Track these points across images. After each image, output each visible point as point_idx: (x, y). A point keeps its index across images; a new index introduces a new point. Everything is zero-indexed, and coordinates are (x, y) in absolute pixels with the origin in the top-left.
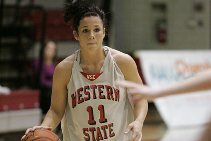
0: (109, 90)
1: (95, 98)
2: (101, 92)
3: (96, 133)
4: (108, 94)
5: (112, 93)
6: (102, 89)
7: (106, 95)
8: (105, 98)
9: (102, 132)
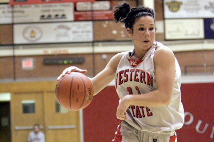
0: (143, 74)
1: (131, 80)
2: (136, 75)
3: (135, 110)
4: (141, 77)
5: (144, 77)
6: (137, 73)
7: (139, 79)
8: (138, 81)
9: (141, 110)
